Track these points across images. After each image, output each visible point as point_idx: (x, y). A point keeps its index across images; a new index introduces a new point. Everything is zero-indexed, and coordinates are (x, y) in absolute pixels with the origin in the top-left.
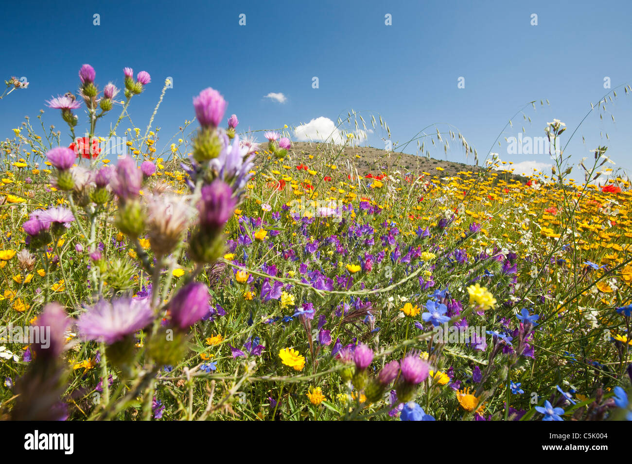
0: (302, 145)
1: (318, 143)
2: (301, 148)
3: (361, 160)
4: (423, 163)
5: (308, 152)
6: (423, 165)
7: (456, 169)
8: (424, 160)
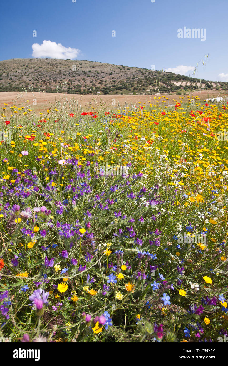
0: (36, 61)
1: (47, 59)
2: (36, 63)
3: (80, 70)
4: (121, 69)
5: (41, 67)
6: (121, 71)
7: (142, 72)
8: (122, 67)
